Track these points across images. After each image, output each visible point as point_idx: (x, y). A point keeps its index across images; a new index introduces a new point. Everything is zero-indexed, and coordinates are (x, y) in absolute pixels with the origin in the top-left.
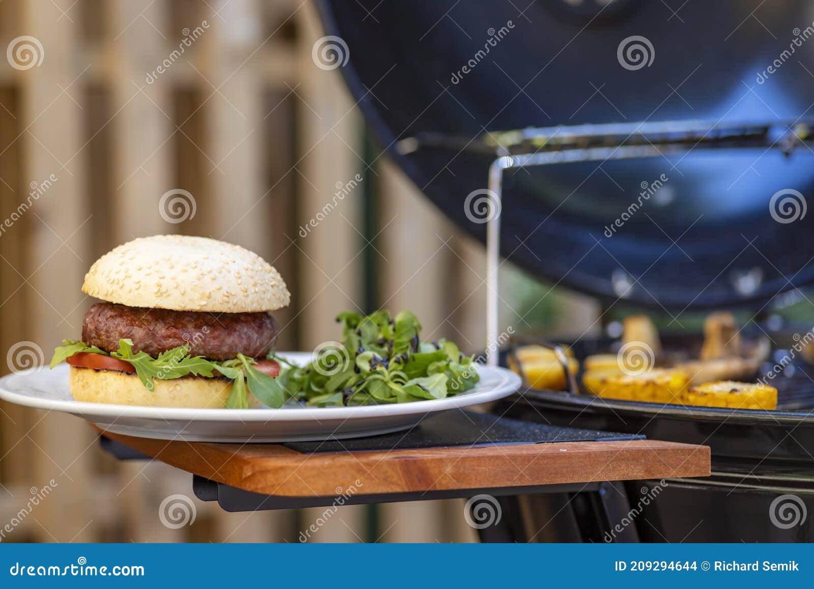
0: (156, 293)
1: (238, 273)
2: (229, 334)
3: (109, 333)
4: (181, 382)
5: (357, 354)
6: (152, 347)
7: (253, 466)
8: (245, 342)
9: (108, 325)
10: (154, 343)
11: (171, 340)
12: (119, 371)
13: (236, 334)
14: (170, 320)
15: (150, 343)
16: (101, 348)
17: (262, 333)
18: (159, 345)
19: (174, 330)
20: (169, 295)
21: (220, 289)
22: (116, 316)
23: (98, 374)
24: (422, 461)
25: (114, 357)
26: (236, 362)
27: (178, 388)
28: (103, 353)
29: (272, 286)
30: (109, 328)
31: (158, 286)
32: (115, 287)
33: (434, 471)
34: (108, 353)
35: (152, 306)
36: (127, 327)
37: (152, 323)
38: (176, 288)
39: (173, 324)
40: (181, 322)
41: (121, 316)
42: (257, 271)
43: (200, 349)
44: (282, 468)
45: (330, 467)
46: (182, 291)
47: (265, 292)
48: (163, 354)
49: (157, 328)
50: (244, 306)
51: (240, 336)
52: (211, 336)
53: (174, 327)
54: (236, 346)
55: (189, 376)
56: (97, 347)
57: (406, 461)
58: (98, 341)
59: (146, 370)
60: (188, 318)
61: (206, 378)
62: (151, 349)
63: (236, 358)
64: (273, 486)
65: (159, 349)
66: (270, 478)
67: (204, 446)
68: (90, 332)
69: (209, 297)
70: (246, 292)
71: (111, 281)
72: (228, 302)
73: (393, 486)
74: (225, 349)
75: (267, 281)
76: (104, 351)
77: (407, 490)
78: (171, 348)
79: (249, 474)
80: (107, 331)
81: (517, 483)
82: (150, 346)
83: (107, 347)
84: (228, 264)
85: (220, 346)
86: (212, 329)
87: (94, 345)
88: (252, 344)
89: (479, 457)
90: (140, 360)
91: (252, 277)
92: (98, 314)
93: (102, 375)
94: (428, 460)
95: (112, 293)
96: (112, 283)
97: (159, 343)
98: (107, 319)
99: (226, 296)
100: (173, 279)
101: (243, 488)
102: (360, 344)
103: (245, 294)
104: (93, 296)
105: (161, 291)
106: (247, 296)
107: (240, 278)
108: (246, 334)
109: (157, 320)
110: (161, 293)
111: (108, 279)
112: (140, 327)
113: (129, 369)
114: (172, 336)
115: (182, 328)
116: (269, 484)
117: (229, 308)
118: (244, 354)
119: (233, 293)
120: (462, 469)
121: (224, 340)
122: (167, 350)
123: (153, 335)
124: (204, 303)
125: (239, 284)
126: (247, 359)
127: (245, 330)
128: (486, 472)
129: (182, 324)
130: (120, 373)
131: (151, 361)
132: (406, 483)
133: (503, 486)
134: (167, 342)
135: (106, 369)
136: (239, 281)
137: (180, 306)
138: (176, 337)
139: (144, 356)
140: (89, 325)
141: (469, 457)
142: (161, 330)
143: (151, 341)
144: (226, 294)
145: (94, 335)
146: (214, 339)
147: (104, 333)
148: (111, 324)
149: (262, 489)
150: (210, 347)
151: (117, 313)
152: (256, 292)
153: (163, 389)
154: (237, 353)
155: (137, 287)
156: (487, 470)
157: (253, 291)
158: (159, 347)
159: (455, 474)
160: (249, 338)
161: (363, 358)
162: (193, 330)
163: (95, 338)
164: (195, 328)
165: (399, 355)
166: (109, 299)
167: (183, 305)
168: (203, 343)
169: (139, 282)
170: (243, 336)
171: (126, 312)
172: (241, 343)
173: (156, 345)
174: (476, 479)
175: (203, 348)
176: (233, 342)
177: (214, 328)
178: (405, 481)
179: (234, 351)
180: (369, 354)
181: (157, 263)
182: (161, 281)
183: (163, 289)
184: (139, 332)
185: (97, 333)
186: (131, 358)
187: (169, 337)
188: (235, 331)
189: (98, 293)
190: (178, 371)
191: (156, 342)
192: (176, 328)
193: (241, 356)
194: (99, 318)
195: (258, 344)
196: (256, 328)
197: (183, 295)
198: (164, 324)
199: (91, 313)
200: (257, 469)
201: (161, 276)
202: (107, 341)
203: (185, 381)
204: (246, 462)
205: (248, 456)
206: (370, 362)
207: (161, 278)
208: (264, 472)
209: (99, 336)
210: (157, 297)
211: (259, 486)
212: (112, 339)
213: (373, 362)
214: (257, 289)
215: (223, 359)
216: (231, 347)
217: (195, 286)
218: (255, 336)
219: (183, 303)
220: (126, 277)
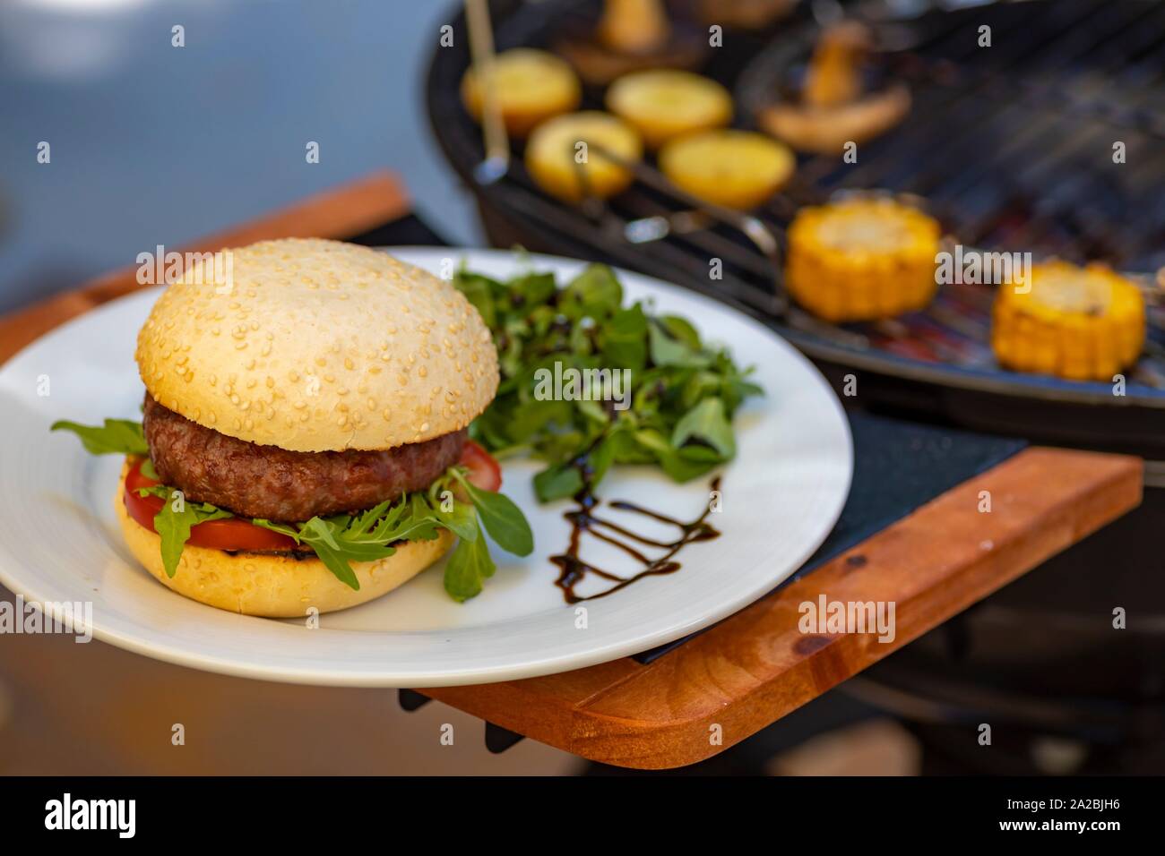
0: (344, 426)
1: (451, 347)
3: (245, 487)
6: (331, 507)
11: (360, 486)
15: (325, 498)
16: (223, 508)
18: (340, 499)
19: (365, 471)
20: (365, 425)
21: (439, 391)
24: (836, 645)
26: (446, 480)
27: (386, 566)
28: (232, 518)
30: (241, 477)
31: (343, 411)
32: (256, 418)
33: (848, 653)
34: (248, 522)
35: (337, 448)
38: (374, 410)
45: (730, 708)
46: (386, 412)
48: (360, 520)
53: (363, 464)
56: (217, 506)
57: (817, 654)
58: (217, 497)
59: (334, 551)
63: (445, 474)
65: (346, 507)
66: (640, 746)
69: (430, 415)
71: (244, 405)
72: (455, 412)
76: (236, 516)
77: (816, 695)
79: (589, 734)
80: (238, 484)
82: (324, 503)
83: (243, 510)
91: (467, 345)
93: (244, 561)
94: (841, 639)
95: (253, 427)
96: (248, 409)
97: (340, 493)
99: (451, 402)
103: (472, 384)
104: (200, 423)
105: (351, 421)
107: (455, 356)
110: (352, 424)
111: (235, 399)
114: (363, 480)
116: (638, 754)
118: (455, 466)
119: (457, 392)
122: (365, 511)
123: (329, 484)
125: (459, 371)
126: (461, 472)
130: (282, 558)
131: (340, 532)
132: (816, 686)
134: (355, 491)
135: (251, 551)
136: (457, 363)
138: (369, 482)
142: (343, 474)
143: (325, 494)
144: (450, 398)
145: (205, 485)
147: (230, 487)
153: (363, 573)
155: (304, 417)
158: (341, 502)
163: (207, 490)
169: (305, 407)
173: (333, 499)
178: (815, 682)
181: (325, 362)
182: (347, 401)
183: (354, 417)
185: (212, 484)
187: (357, 482)
193: (453, 470)
197: (388, 420)
200: (606, 729)
202: (241, 500)
204: (582, 716)
207: (343, 394)
209: (219, 490)
210: (346, 432)
212: (251, 497)
217: (402, 397)
219: (392, 434)
220: (275, 396)
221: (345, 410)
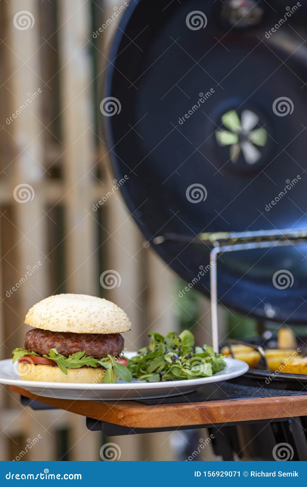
0: (67, 324)
1: (108, 313)
2: (103, 345)
3: (42, 345)
4: (80, 370)
5: (165, 354)
6: (65, 352)
7: (124, 412)
8: (111, 349)
9: (41, 341)
10: (65, 350)
11: (74, 348)
12: (48, 365)
13: (106, 345)
14: (74, 338)
15: (64, 350)
16: (36, 353)
17: (119, 344)
18: (68, 351)
19: (76, 343)
20: (74, 326)
21: (100, 322)
22: (45, 336)
23: (36, 366)
24: (209, 408)
25: (44, 357)
26: (107, 359)
27: (79, 373)
28: (38, 355)
29: (124, 320)
30: (42, 342)
31: (68, 321)
32: (45, 321)
33: (215, 413)
34: (41, 356)
35: (65, 331)
36: (52, 342)
37: (64, 340)
38: (77, 322)
39: (75, 340)
40: (80, 339)
41: (47, 336)
42: (116, 312)
43: (89, 353)
44: (140, 414)
45: (164, 412)
46: (81, 323)
47: (121, 323)
48: (71, 356)
49: (67, 343)
50: (111, 330)
51: (108, 345)
52: (95, 346)
53: (76, 341)
54: (107, 351)
55: (85, 366)
56: (35, 352)
57: (201, 408)
58: (35, 349)
59: (63, 364)
60: (83, 337)
61: (93, 368)
62: (64, 353)
63: (106, 357)
64: (135, 422)
65: (69, 353)
66: (134, 419)
67: (94, 402)
68: (30, 344)
69: (94, 326)
70: (112, 323)
71: (42, 319)
72: (104, 329)
73: (195, 422)
74: (102, 352)
75: (121, 317)
76: (39, 354)
77: (202, 423)
78: (75, 352)
79: (122, 417)
80: (40, 344)
81: (255, 419)
82: (63, 352)
83: (41, 352)
84: (102, 308)
85: (99, 351)
86: (95, 342)
87: (33, 351)
88: (114, 350)
89: (237, 406)
90: (60, 359)
91: (114, 315)
92: (34, 335)
93: (39, 367)
94: (212, 407)
95: (43, 325)
96: (43, 320)
97: (68, 350)
98: (39, 338)
99: (103, 326)
100: (76, 317)
101: (118, 424)
102: (166, 350)
103: (112, 324)
104: (32, 326)
105: (70, 324)
106: (112, 325)
107: (108, 316)
108: (111, 344)
109: (67, 338)
110: (70, 325)
111: (41, 317)
112: (58, 342)
113: (54, 364)
114: (75, 346)
115: (80, 342)
116: (134, 422)
117: (104, 331)
118: (110, 354)
119: (106, 324)
120: (229, 412)
121: (100, 349)
122: (73, 354)
123: (65, 345)
124: (92, 329)
125: (108, 319)
126: (112, 357)
127: (111, 342)
128: (240, 413)
129: (80, 340)
130: (48, 366)
131: (65, 359)
132: (202, 420)
133: (248, 420)
135: (41, 364)
136: (109, 317)
137: (80, 331)
138: (77, 347)
139: (62, 357)
140: (29, 341)
141: (232, 406)
142: (69, 343)
143: (64, 349)
144: (103, 324)
145: (33, 346)
146: (96, 348)
147: (38, 345)
148: (42, 340)
149: (129, 424)
150: (94, 352)
151: (45, 335)
152: (117, 323)
153: (72, 373)
154: (107, 354)
155: (57, 321)
156: (241, 412)
157: (115, 322)
158: (68, 352)
159: (226, 415)
160: (113, 347)
161: (168, 356)
162: (85, 343)
163: (33, 348)
164: (86, 342)
165: (187, 355)
166: (42, 328)
167: (81, 331)
168: (90, 350)
169: (58, 319)
170: (110, 346)
171: (50, 334)
172: (109, 349)
174: (236, 417)
175: (91, 352)
176: (105, 349)
177: (96, 342)
178: (201, 418)
179: (105, 354)
180: (171, 354)
181: (66, 309)
182: (70, 318)
183: (71, 323)
184: (58, 345)
185: (34, 346)
186: (55, 358)
187: (74, 347)
188: (106, 343)
189: (35, 325)
190: (79, 364)
191: (66, 349)
192: (77, 342)
193: (109, 356)
194: (35, 337)
195: (117, 349)
196: (116, 342)
197: (81, 325)
198: (70, 340)
199: (30, 335)
200: (127, 414)
201: (69, 316)
202: (41, 349)
203: (82, 369)
204: (120, 411)
205: (121, 407)
206: (171, 358)
207: (69, 317)
208: (131, 415)
209: (36, 347)
210: (67, 327)
211: (128, 423)
212: (43, 348)
213: (174, 359)
214: (117, 322)
215: (100, 358)
216: (104, 351)
217: (87, 320)
218: (116, 345)
219: (81, 329)
220: (51, 316)
221: (69, 321)
